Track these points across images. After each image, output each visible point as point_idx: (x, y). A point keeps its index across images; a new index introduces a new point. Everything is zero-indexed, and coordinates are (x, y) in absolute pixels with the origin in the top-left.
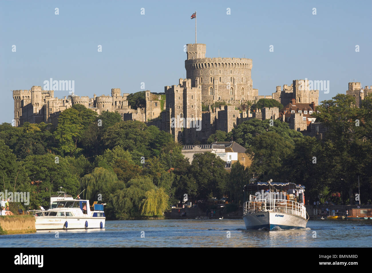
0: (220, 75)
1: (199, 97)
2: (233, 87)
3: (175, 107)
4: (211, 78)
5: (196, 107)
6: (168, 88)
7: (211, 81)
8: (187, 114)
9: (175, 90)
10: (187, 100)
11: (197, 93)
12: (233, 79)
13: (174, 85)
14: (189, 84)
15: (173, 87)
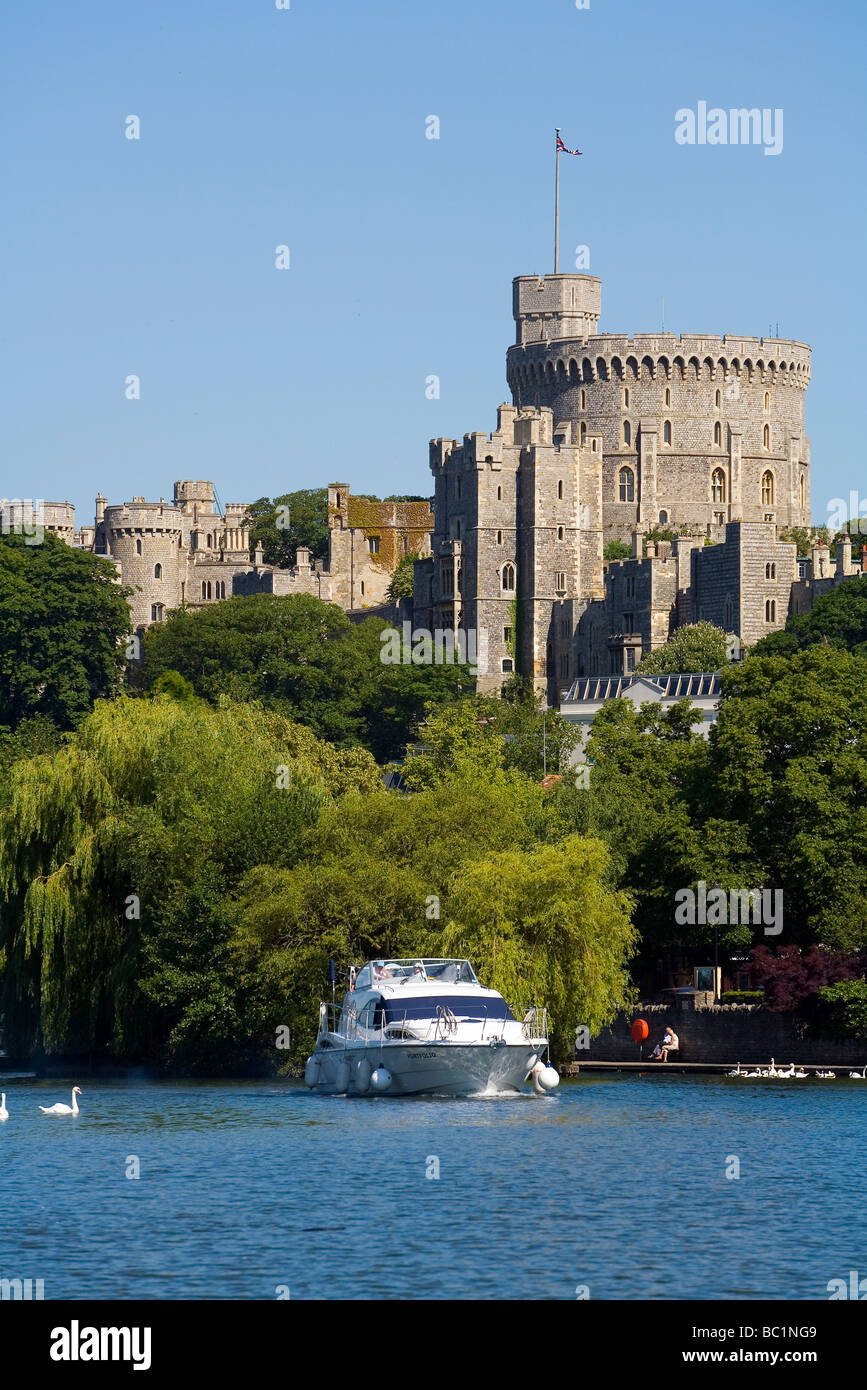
0: (669, 412)
1: (592, 491)
2: (726, 469)
3: (481, 534)
4: (627, 424)
5: (578, 538)
6: (447, 448)
7: (628, 440)
8: (537, 568)
9: (480, 456)
10: (537, 505)
11: (581, 471)
12: (724, 432)
13: (474, 437)
14: (542, 430)
15: (470, 443)
